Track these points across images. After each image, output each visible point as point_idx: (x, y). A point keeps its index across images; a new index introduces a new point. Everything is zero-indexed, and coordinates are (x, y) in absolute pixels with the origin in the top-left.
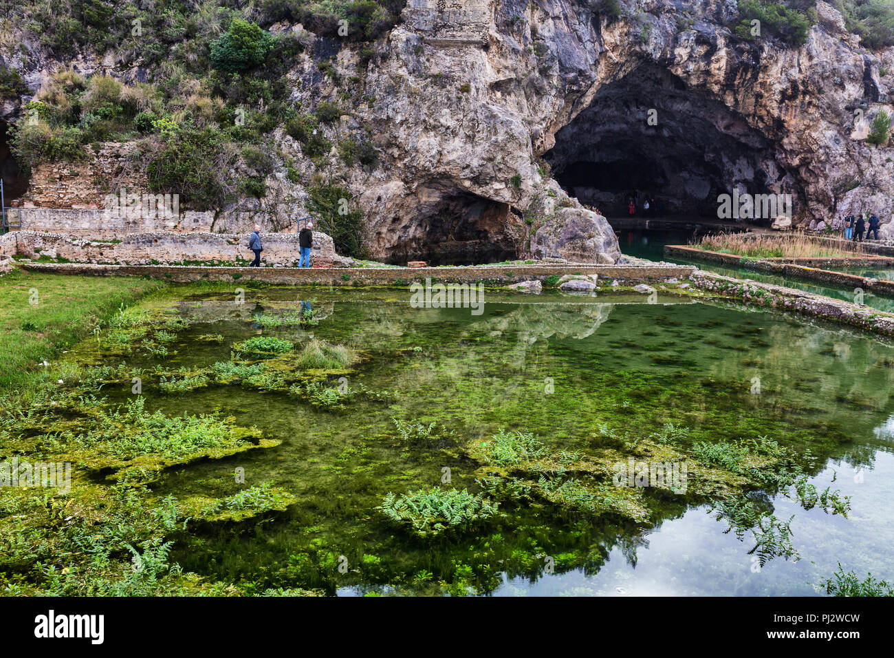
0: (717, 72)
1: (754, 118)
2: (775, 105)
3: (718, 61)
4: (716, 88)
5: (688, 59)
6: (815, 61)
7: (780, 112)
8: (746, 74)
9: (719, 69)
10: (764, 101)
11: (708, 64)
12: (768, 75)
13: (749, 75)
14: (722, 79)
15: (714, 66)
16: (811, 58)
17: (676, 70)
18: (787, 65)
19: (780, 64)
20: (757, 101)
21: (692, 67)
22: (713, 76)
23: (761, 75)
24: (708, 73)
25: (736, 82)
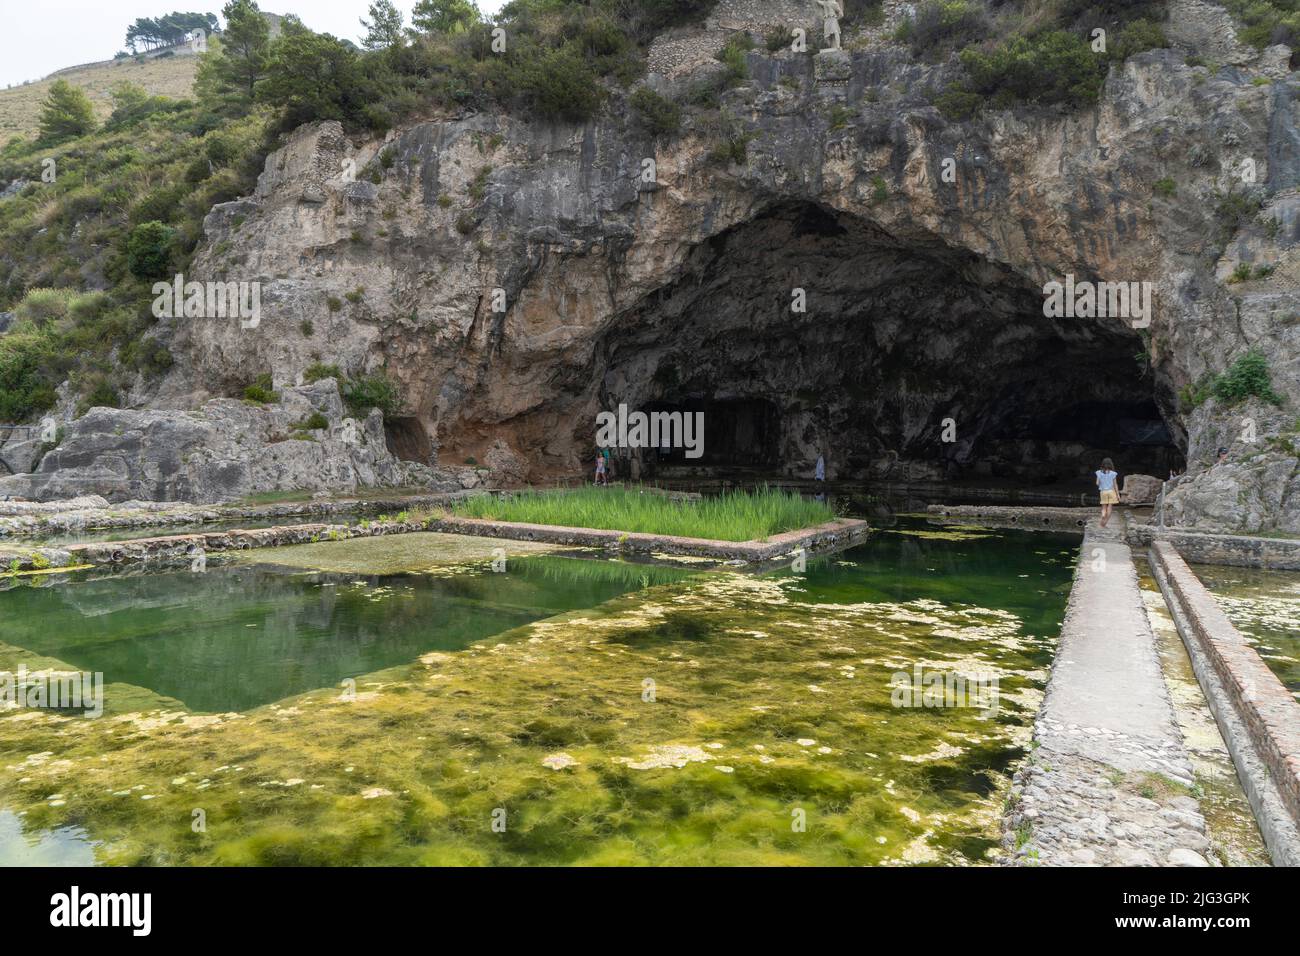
0: (919, 190)
1: (1039, 269)
2: (1064, 236)
3: (915, 170)
4: (931, 222)
5: (856, 179)
6: (1137, 124)
7: (1081, 247)
8: (976, 183)
9: (920, 185)
10: (1041, 232)
11: (899, 180)
12: (1030, 178)
13: (982, 186)
14: (931, 202)
15: (910, 182)
16: (1125, 122)
17: (839, 203)
18: (1070, 149)
19: (1055, 150)
20: (1028, 237)
21: (864, 190)
22: (913, 200)
23: (1014, 180)
24: (902, 195)
25: (961, 204)
